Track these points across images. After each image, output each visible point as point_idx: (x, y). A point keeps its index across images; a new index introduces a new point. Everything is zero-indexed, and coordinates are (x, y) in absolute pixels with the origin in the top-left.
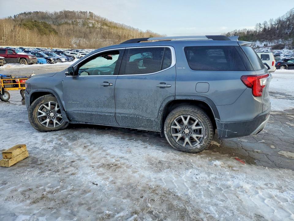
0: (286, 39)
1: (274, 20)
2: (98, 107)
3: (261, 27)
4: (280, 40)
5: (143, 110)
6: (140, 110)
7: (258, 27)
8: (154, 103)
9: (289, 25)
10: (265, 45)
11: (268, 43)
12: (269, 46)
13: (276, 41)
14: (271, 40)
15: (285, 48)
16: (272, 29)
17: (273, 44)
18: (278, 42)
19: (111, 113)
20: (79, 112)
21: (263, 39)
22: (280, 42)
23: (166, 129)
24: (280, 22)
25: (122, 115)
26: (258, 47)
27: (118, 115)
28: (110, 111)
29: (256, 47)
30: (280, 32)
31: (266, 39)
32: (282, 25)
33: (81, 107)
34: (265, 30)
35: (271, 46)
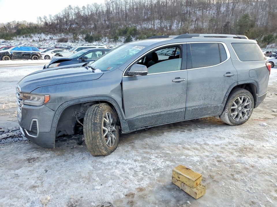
0: (67, 34)
1: (53, 16)
2: (167, 106)
3: (42, 21)
4: (63, 34)
5: (211, 99)
6: (209, 99)
7: (39, 20)
8: (222, 91)
9: (66, 22)
10: (50, 38)
11: (53, 36)
12: (55, 40)
13: (59, 35)
14: (54, 34)
15: (69, 41)
16: (52, 24)
17: (57, 38)
18: (61, 36)
19: (181, 109)
20: (144, 116)
21: (47, 32)
22: (63, 36)
23: (227, 111)
24: (58, 18)
25: (193, 108)
26: (45, 40)
27: (188, 109)
28: (181, 107)
29: (43, 39)
30: (60, 27)
31: (51, 33)
32: (60, 21)
33: (147, 109)
34: (46, 24)
35: (57, 39)
